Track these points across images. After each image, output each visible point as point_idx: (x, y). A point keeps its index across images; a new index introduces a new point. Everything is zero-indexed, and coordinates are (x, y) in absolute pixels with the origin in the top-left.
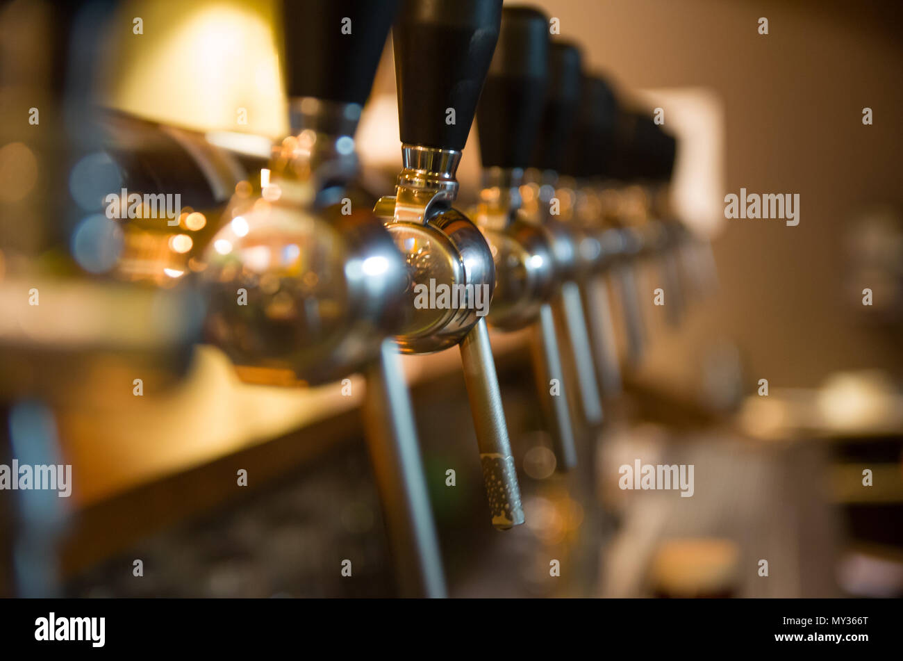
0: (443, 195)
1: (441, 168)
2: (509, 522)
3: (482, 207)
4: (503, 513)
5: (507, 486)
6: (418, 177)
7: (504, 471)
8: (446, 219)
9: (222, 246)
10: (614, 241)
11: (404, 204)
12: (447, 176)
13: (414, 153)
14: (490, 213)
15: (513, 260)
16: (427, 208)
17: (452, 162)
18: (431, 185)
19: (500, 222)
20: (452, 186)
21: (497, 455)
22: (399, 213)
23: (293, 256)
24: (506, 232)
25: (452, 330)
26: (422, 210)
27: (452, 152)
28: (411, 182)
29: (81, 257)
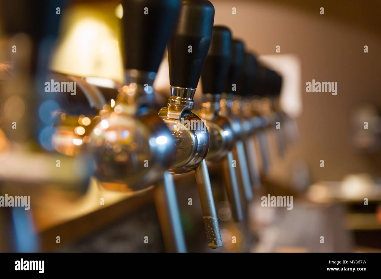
0: (188, 107)
1: (187, 96)
2: (216, 246)
3: (203, 110)
4: (213, 242)
5: (215, 230)
6: (177, 100)
7: (214, 224)
8: (189, 117)
9: (97, 131)
10: (257, 122)
11: (171, 111)
12: (189, 99)
13: (176, 90)
14: (206, 113)
15: (216, 133)
16: (181, 113)
17: (192, 93)
18: (183, 103)
19: (210, 117)
20: (192, 103)
21: (211, 217)
22: (170, 115)
23: (126, 135)
24: (213, 121)
25: (192, 164)
26: (179, 114)
27: (192, 89)
28: (175, 102)
29: (44, 144)
